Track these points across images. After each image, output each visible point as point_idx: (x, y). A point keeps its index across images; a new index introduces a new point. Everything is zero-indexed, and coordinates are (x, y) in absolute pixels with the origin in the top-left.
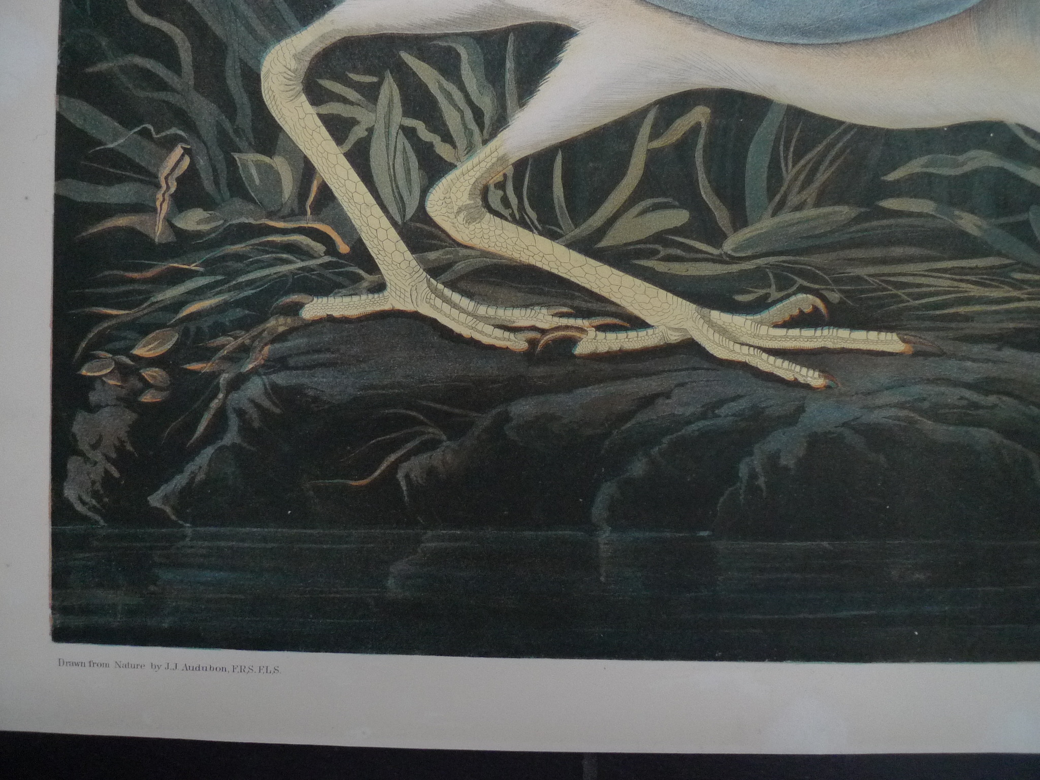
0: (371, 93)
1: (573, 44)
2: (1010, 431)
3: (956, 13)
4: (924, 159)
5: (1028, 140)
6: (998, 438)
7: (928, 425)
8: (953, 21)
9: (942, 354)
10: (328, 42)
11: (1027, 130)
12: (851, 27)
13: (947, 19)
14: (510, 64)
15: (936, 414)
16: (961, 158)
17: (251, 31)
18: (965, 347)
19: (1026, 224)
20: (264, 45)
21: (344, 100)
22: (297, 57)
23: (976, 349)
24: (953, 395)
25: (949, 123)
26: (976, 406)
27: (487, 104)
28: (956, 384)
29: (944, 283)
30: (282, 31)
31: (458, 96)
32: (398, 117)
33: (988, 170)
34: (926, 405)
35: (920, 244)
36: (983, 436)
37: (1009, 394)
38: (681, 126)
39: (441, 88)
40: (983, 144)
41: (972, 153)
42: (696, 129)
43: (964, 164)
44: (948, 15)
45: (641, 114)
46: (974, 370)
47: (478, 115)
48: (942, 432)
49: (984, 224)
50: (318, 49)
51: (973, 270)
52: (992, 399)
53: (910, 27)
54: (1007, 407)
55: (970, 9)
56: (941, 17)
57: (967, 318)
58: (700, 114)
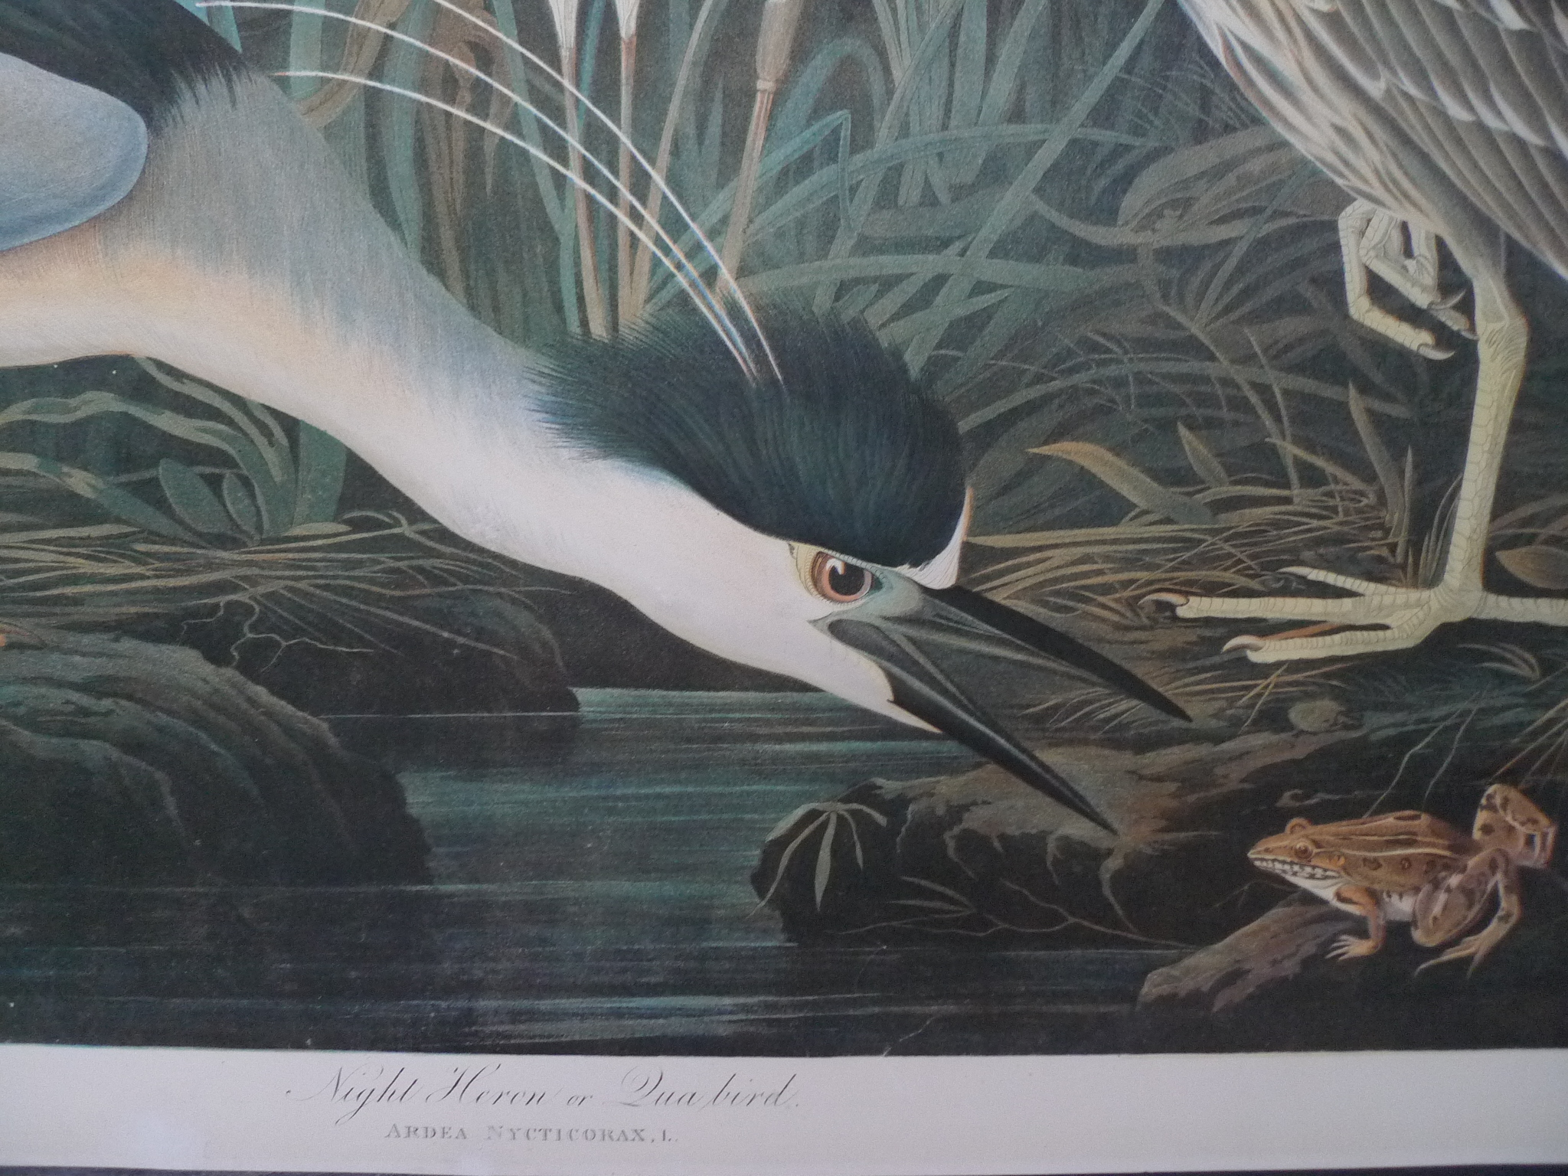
2: (132, 744)
3: (77, 223)
4: (28, 404)
5: (161, 377)
6: (115, 754)
7: (25, 735)
9: (41, 647)
11: (160, 365)
13: (66, 231)
15: (33, 722)
16: (73, 402)
18: (71, 639)
19: (154, 482)
23: (87, 640)
24: (56, 698)
25: (59, 358)
26: (85, 712)
28: (60, 684)
29: (47, 557)
33: (109, 415)
34: (21, 710)
35: (17, 507)
36: (94, 751)
37: (130, 697)
40: (101, 384)
41: (89, 395)
43: (76, 409)
44: (68, 225)
46: (83, 667)
48: (42, 746)
49: (100, 484)
51: (86, 541)
52: (107, 703)
53: (17, 243)
54: (125, 714)
55: (95, 218)
56: (59, 228)
57: (76, 601)
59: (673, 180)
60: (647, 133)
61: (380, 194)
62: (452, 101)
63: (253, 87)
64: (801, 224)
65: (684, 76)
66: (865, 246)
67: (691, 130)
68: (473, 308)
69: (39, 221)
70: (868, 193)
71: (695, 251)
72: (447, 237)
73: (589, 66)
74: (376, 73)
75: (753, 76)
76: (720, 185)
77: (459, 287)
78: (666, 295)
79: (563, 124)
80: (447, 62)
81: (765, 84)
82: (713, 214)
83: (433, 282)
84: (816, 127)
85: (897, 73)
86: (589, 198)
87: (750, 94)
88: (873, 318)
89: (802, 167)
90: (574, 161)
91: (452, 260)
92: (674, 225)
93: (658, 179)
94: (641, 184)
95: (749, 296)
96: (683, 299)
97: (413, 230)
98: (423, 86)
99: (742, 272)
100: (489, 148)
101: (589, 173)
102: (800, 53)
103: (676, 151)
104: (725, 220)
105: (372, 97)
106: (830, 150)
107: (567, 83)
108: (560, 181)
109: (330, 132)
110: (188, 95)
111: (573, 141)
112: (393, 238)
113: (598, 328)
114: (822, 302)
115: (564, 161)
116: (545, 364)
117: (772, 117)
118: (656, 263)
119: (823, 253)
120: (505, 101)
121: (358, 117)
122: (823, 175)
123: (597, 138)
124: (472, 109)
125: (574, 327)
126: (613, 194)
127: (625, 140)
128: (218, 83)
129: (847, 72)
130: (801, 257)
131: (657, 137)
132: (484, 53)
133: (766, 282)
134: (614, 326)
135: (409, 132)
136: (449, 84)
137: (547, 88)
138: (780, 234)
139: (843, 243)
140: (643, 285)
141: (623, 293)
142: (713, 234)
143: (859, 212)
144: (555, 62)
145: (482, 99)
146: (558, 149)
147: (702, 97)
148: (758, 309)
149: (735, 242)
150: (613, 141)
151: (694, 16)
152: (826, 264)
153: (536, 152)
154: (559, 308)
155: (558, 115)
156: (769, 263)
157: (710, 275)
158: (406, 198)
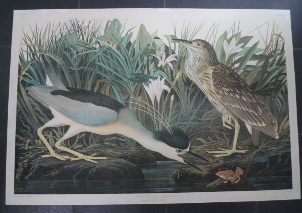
0: (49, 133)
1: (70, 128)
2: (119, 167)
4: (108, 138)
5: (120, 135)
6: (117, 168)
7: (109, 167)
8: (111, 123)
9: (111, 159)
10: (45, 128)
11: (120, 134)
12: (100, 124)
14: (64, 130)
15: (110, 166)
16: (112, 138)
17: (36, 127)
18: (113, 159)
19: (120, 145)
20: (38, 128)
21: (46, 134)
22: (41, 130)
23: (114, 159)
24: (112, 164)
26: (114, 165)
27: (61, 134)
28: (112, 163)
29: (111, 151)
30: (40, 127)
31: (58, 133)
32: (52, 136)
33: (115, 139)
34: (109, 165)
35: (108, 147)
36: (115, 168)
37: (119, 163)
38: (82, 136)
39: (57, 133)
40: (115, 136)
41: (114, 137)
42: (83, 136)
45: (78, 134)
46: (114, 161)
47: (60, 135)
48: (111, 168)
49: (115, 145)
50: (43, 129)
51: (114, 150)
52: (116, 164)
54: (118, 165)
57: (113, 155)
58: (84, 134)
59: (163, 116)
60: (161, 113)
61: (138, 118)
62: (144, 110)
63: (126, 109)
64: (174, 120)
65: (164, 107)
66: (180, 122)
67: (165, 112)
68: (146, 128)
69: (109, 122)
70: (180, 117)
71: (165, 123)
72: (144, 122)
73: (155, 107)
74: (137, 108)
75: (170, 107)
76: (167, 117)
77: (145, 127)
78: (163, 127)
79: (153, 112)
80: (143, 107)
81: (171, 108)
82: (167, 119)
83: (143, 126)
84: (175, 111)
85: (182, 106)
86: (156, 119)
87: (170, 109)
88: (181, 128)
89: (174, 115)
90: (155, 115)
91: (144, 124)
92: (163, 121)
93: (162, 117)
94: (160, 117)
95: (170, 127)
96: (164, 127)
97: (141, 122)
98: (141, 109)
99: (169, 124)
100: (147, 114)
101: (156, 116)
102: (174, 105)
103: (163, 114)
104: (168, 120)
105: (137, 110)
106: (177, 113)
107: (154, 108)
108: (153, 117)
109: (133, 113)
110: (121, 110)
111: (154, 113)
112: (139, 122)
113: (157, 130)
114: (176, 127)
115: (154, 115)
116: (153, 133)
117: (171, 111)
118: (162, 124)
119: (176, 122)
120: (148, 110)
121: (136, 112)
122: (176, 115)
123: (156, 113)
124: (146, 111)
125: (155, 130)
126: (158, 118)
127: (159, 113)
128: (123, 109)
129: (178, 106)
130: (175, 123)
131: (162, 113)
132: (146, 106)
133: (172, 125)
134: (159, 130)
135: (140, 113)
136: (143, 109)
137: (152, 109)
138: (173, 121)
139: (178, 121)
140: (161, 126)
141: (159, 127)
142: (167, 121)
143: (179, 119)
144: (152, 106)
145: (146, 110)
146: (153, 114)
147: (165, 109)
148: (171, 128)
149: (169, 122)
150: (158, 113)
151: (164, 102)
152: (177, 123)
153: (151, 114)
154: (154, 128)
155: (153, 111)
156: (172, 124)
157: (167, 125)
158: (140, 119)
